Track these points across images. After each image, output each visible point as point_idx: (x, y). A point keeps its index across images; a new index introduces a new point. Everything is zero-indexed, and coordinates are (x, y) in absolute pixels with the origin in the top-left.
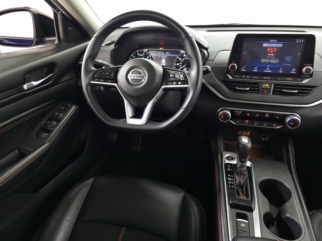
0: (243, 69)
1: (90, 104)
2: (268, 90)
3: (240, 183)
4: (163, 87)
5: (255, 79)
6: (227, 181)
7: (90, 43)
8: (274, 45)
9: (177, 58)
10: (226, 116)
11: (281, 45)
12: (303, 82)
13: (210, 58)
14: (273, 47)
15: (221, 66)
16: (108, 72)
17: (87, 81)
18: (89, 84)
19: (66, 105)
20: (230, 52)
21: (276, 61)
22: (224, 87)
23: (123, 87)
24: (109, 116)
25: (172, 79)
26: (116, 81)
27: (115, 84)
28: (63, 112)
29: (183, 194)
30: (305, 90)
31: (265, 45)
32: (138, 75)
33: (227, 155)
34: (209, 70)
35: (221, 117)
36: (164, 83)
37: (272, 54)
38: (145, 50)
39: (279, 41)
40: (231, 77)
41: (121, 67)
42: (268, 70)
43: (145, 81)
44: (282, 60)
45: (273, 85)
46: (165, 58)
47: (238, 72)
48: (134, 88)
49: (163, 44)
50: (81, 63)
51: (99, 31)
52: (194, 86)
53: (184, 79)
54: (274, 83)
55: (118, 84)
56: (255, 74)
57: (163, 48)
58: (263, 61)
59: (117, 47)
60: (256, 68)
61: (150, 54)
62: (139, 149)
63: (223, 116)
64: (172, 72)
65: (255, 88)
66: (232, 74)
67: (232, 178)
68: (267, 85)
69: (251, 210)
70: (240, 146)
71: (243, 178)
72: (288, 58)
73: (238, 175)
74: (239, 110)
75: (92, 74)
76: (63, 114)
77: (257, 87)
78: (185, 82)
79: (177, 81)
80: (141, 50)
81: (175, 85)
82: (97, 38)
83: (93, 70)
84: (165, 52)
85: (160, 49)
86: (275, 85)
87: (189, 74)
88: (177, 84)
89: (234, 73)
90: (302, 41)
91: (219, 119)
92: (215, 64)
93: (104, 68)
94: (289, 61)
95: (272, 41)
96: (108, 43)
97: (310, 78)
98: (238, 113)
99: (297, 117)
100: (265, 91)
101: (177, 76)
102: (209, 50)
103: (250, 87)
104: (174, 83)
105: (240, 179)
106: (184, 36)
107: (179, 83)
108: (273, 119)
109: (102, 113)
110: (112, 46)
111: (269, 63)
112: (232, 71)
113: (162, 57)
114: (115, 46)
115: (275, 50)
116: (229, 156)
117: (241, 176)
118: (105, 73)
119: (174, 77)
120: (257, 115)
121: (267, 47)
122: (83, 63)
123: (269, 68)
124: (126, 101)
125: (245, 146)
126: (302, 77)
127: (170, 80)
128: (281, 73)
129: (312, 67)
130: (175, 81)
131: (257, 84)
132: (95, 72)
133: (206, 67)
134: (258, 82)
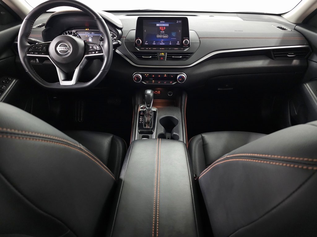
0: (146, 43)
1: (29, 72)
2: (164, 57)
3: (148, 120)
4: (86, 56)
5: (154, 50)
6: (139, 120)
7: (22, 26)
8: (163, 25)
9: (101, 37)
10: (138, 78)
11: (167, 25)
12: (185, 51)
13: (123, 36)
14: (163, 27)
15: (131, 41)
16: (41, 47)
17: (24, 55)
18: (25, 57)
19: (7, 79)
20: (135, 31)
21: (166, 37)
22: (134, 57)
23: (54, 57)
24: (45, 81)
25: (91, 50)
26: (48, 53)
27: (47, 56)
28: (5, 84)
29: (112, 136)
30: (186, 56)
31: (158, 25)
32: (64, 48)
33: (142, 106)
34: (120, 43)
35: (135, 79)
36: (86, 53)
37: (163, 31)
38: (74, 31)
39: (166, 22)
40: (138, 49)
41: (50, 43)
42: (162, 43)
43: (70, 51)
44: (170, 36)
45: (166, 54)
46: (91, 37)
47: (143, 45)
48: (63, 57)
49: (88, 26)
50: (16, 42)
51: (29, 14)
52: (107, 53)
53: (99, 49)
54: (167, 52)
55: (50, 56)
56: (154, 46)
57: (88, 29)
58: (158, 37)
59: (48, 28)
60: (154, 42)
61: (78, 35)
62: (81, 120)
63: (136, 78)
64: (91, 45)
65: (155, 56)
66: (139, 47)
67: (142, 118)
68: (163, 54)
69: (152, 133)
70: (146, 96)
71: (150, 118)
72: (174, 34)
73: (147, 116)
74: (147, 74)
75: (27, 49)
76: (6, 86)
77: (157, 56)
78: (101, 51)
79: (95, 51)
80: (70, 31)
81: (94, 54)
82: (28, 20)
83: (28, 46)
84: (90, 32)
85: (86, 30)
86: (168, 53)
87: (103, 46)
88: (95, 53)
89: (140, 46)
90: (180, 22)
91: (134, 81)
92: (127, 40)
93: (37, 44)
94: (174, 36)
95: (162, 22)
96: (40, 26)
97: (188, 47)
98: (147, 75)
99: (184, 75)
100: (162, 58)
101: (95, 48)
102: (123, 30)
103: (152, 56)
104: (93, 53)
105: (148, 118)
106: (95, 18)
107: (97, 52)
108: (169, 78)
109: (39, 79)
110: (44, 28)
111: (162, 38)
112: (138, 45)
113: (88, 36)
114: (45, 27)
115: (165, 28)
116: (143, 107)
117: (148, 116)
118: (38, 48)
119: (93, 48)
120: (159, 76)
121: (159, 27)
122: (18, 42)
123: (163, 41)
124: (58, 69)
125: (149, 95)
126: (184, 47)
127: (90, 51)
128: (170, 45)
129: (189, 39)
130: (93, 51)
131: (156, 53)
132: (30, 47)
133: (118, 41)
134: (157, 52)
